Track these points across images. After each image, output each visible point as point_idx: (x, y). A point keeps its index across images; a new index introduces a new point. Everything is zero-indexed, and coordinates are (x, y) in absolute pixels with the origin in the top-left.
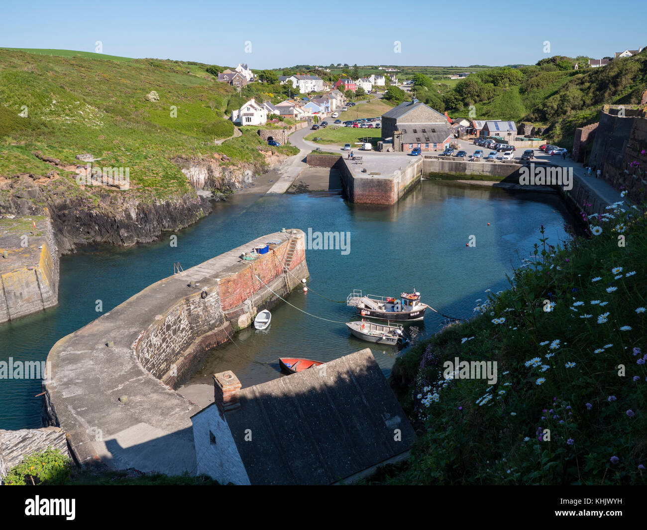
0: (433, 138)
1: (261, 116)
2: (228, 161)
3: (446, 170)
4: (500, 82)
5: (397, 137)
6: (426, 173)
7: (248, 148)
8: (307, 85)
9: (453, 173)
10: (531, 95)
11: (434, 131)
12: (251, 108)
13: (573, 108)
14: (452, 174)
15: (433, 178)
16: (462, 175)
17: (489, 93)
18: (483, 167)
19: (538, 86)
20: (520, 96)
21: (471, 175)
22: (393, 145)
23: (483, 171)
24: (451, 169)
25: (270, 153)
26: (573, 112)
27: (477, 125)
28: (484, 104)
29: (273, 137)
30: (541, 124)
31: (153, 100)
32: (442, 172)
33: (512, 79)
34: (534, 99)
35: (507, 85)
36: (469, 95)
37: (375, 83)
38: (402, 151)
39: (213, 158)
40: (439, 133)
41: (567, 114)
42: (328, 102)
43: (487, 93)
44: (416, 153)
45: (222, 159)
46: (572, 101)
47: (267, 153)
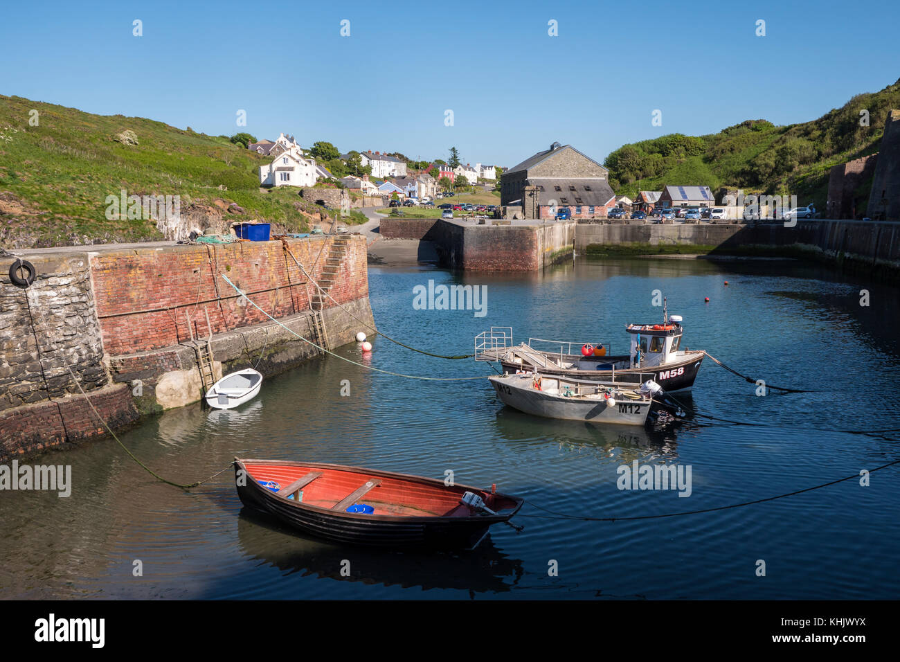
0: (589, 198)
1: (307, 175)
2: (240, 214)
3: (616, 240)
4: (672, 151)
5: (530, 195)
6: (581, 246)
7: (278, 202)
8: (382, 168)
9: (628, 244)
10: (723, 162)
11: (588, 189)
12: (290, 159)
13: (803, 161)
14: (626, 245)
15: (593, 253)
16: (643, 247)
17: (657, 165)
18: (679, 231)
19: (732, 150)
20: (706, 165)
21: (659, 245)
22: (524, 208)
23: (679, 238)
24: (624, 238)
25: (317, 217)
26: (803, 167)
27: (648, 197)
28: (651, 179)
29: (325, 202)
30: (751, 189)
31: (128, 142)
32: (609, 243)
33: (689, 146)
34: (730, 166)
35: (682, 155)
36: (627, 169)
37: (482, 174)
38: (539, 218)
39: (213, 206)
40: (596, 192)
41: (794, 170)
42: (414, 185)
43: (654, 165)
44: (564, 216)
45: (228, 210)
46: (798, 152)
47: (313, 216)
